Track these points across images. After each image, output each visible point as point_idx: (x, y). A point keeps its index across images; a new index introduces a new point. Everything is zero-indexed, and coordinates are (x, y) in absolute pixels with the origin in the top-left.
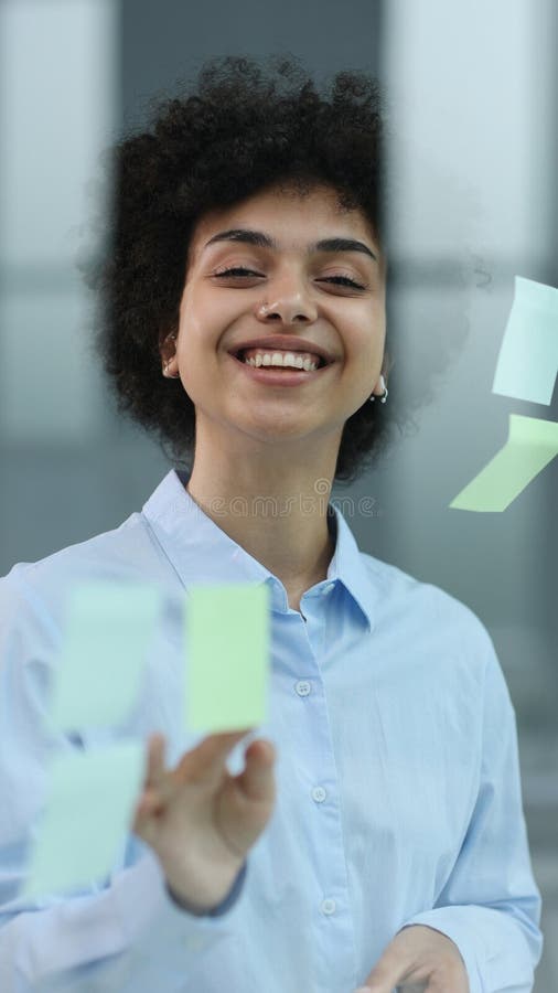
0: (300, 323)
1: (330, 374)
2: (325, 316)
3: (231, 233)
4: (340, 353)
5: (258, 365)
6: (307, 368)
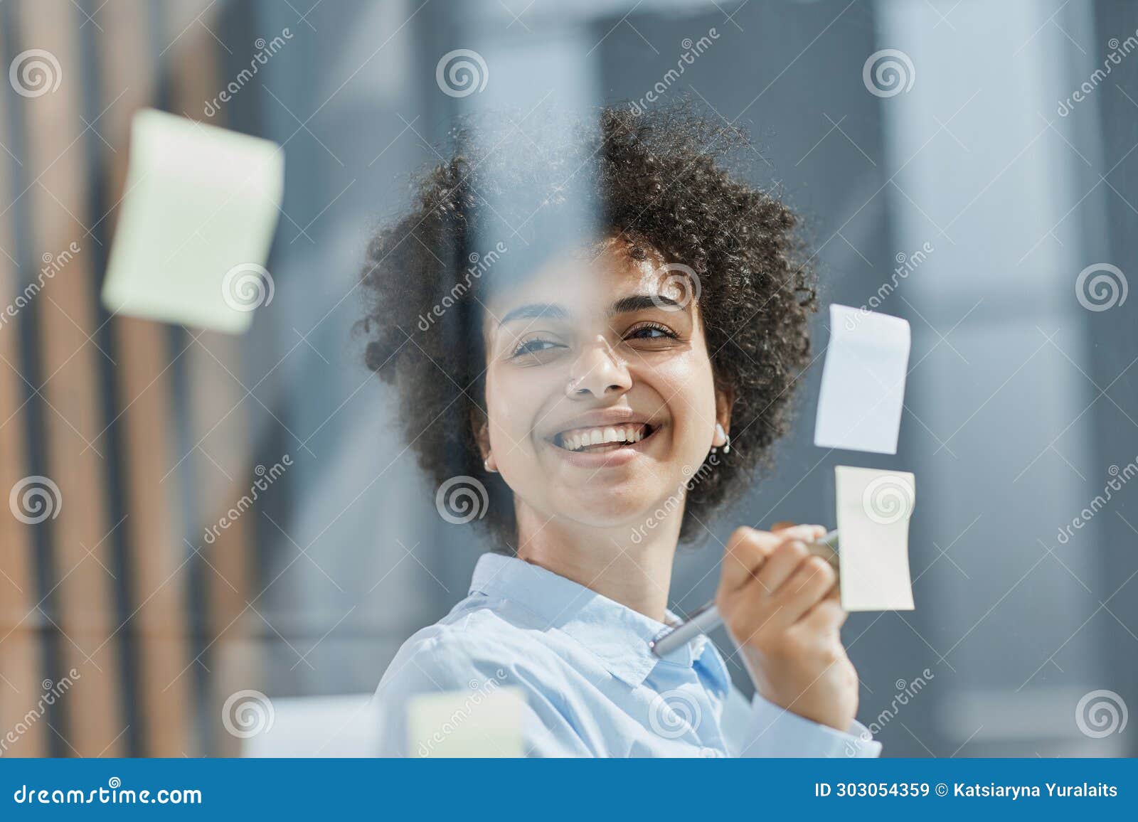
0: (613, 394)
1: (658, 441)
2: (640, 381)
3: (522, 310)
4: (665, 414)
5: (577, 447)
6: (631, 440)
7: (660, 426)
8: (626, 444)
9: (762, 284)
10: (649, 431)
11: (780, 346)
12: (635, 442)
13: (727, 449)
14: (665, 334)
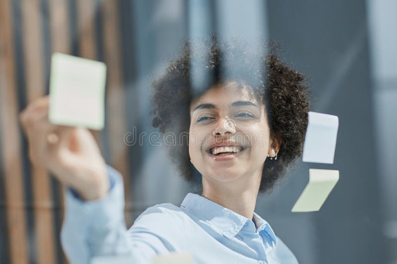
2: (239, 131)
5: (216, 153)
6: (235, 152)
7: (246, 148)
8: (233, 153)
9: (289, 100)
10: (242, 149)
11: (297, 123)
12: (236, 153)
13: (276, 159)
14: (249, 116)
